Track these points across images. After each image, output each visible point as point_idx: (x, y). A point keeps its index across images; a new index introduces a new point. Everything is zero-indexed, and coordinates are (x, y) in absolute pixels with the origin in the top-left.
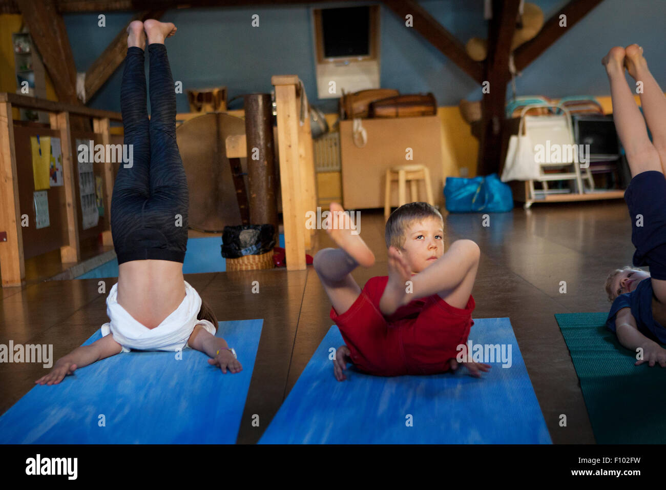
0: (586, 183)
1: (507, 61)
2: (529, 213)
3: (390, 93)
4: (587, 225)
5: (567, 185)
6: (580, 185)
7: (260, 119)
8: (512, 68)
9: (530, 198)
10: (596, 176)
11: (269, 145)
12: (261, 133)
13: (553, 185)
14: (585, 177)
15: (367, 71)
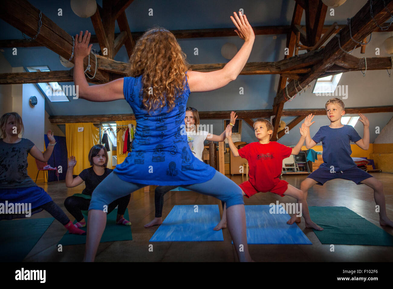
0: (297, 169)
1: (276, 135)
2: (282, 177)
3: (244, 143)
4: (297, 180)
5: (292, 169)
6: (296, 170)
7: (213, 150)
8: (277, 138)
9: (282, 173)
10: (300, 167)
11: (215, 157)
12: (213, 154)
13: (288, 169)
14: (297, 167)
15: (237, 137)
